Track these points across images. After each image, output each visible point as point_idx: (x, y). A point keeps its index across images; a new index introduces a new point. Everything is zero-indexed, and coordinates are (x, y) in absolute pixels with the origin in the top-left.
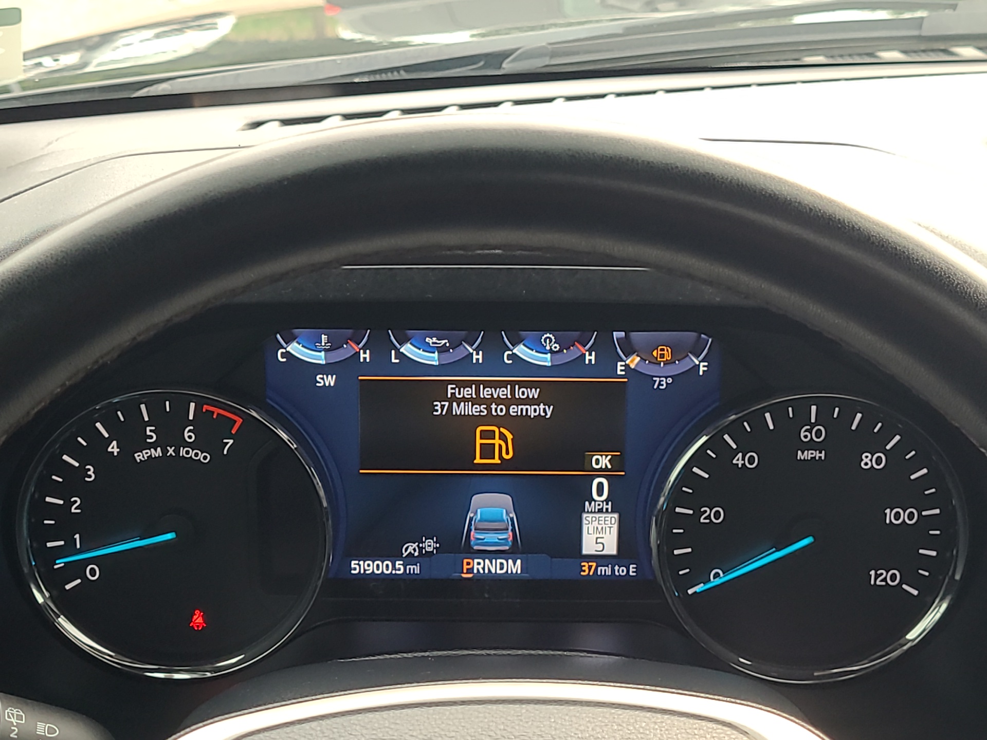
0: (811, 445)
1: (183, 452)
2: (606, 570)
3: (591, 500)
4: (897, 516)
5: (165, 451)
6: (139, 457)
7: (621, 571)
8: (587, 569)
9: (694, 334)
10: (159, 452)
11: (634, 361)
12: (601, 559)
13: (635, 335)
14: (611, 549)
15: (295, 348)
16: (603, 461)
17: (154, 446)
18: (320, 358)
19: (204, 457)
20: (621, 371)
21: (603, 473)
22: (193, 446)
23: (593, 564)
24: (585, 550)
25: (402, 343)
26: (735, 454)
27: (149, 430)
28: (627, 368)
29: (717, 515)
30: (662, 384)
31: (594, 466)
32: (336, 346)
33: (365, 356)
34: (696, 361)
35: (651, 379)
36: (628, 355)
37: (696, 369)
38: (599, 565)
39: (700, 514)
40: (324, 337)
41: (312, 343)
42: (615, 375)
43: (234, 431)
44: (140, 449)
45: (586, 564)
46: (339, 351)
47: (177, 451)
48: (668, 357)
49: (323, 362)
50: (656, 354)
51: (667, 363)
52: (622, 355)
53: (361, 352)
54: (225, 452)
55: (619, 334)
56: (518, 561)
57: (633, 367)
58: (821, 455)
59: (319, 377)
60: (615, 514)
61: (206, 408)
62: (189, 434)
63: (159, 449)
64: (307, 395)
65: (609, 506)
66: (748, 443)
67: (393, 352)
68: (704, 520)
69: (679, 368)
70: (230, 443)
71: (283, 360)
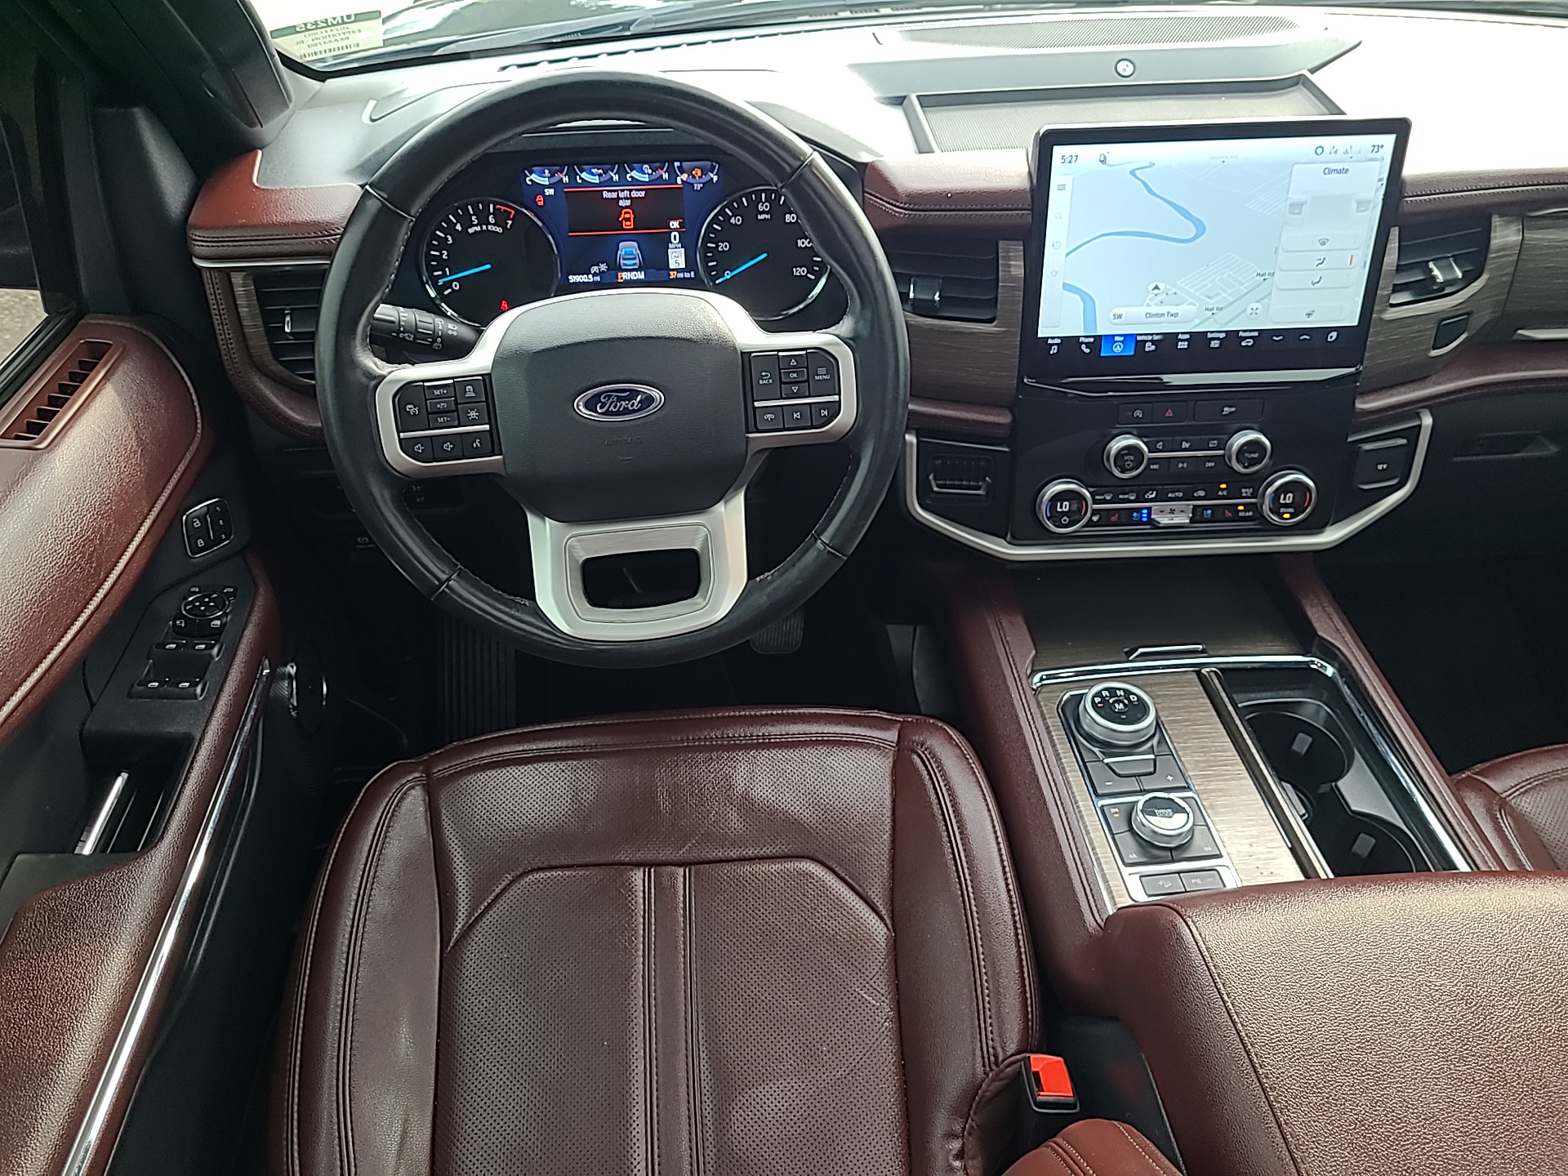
0: (764, 212)
1: (489, 227)
2: (681, 275)
3: (671, 243)
4: (803, 243)
5: (481, 228)
6: (471, 231)
7: (687, 275)
8: (673, 274)
9: (709, 163)
10: (478, 228)
11: (685, 177)
12: (678, 270)
13: (685, 164)
14: (683, 266)
15: (534, 177)
16: (675, 224)
17: (476, 225)
18: (546, 182)
19: (499, 230)
20: (679, 182)
21: (675, 230)
22: (494, 225)
23: (675, 273)
24: (671, 267)
25: (581, 173)
26: (731, 217)
27: (474, 218)
28: (682, 180)
29: (726, 246)
30: (698, 187)
31: (672, 227)
32: (552, 175)
33: (566, 179)
34: (712, 175)
35: (692, 185)
36: (682, 174)
37: (712, 179)
38: (678, 272)
39: (718, 246)
40: (547, 171)
41: (541, 174)
42: (677, 184)
43: (511, 217)
44: (471, 227)
45: (671, 273)
46: (554, 178)
47: (487, 227)
48: (700, 174)
49: (547, 183)
50: (694, 173)
51: (699, 177)
52: (679, 174)
53: (564, 178)
54: (508, 227)
55: (677, 164)
56: (643, 272)
57: (684, 179)
58: (768, 216)
59: (546, 190)
60: (683, 250)
61: (498, 206)
62: (491, 219)
63: (479, 227)
64: (542, 199)
65: (680, 245)
66: (736, 212)
67: (578, 177)
68: (720, 249)
69: (705, 179)
70: (510, 222)
71: (530, 183)
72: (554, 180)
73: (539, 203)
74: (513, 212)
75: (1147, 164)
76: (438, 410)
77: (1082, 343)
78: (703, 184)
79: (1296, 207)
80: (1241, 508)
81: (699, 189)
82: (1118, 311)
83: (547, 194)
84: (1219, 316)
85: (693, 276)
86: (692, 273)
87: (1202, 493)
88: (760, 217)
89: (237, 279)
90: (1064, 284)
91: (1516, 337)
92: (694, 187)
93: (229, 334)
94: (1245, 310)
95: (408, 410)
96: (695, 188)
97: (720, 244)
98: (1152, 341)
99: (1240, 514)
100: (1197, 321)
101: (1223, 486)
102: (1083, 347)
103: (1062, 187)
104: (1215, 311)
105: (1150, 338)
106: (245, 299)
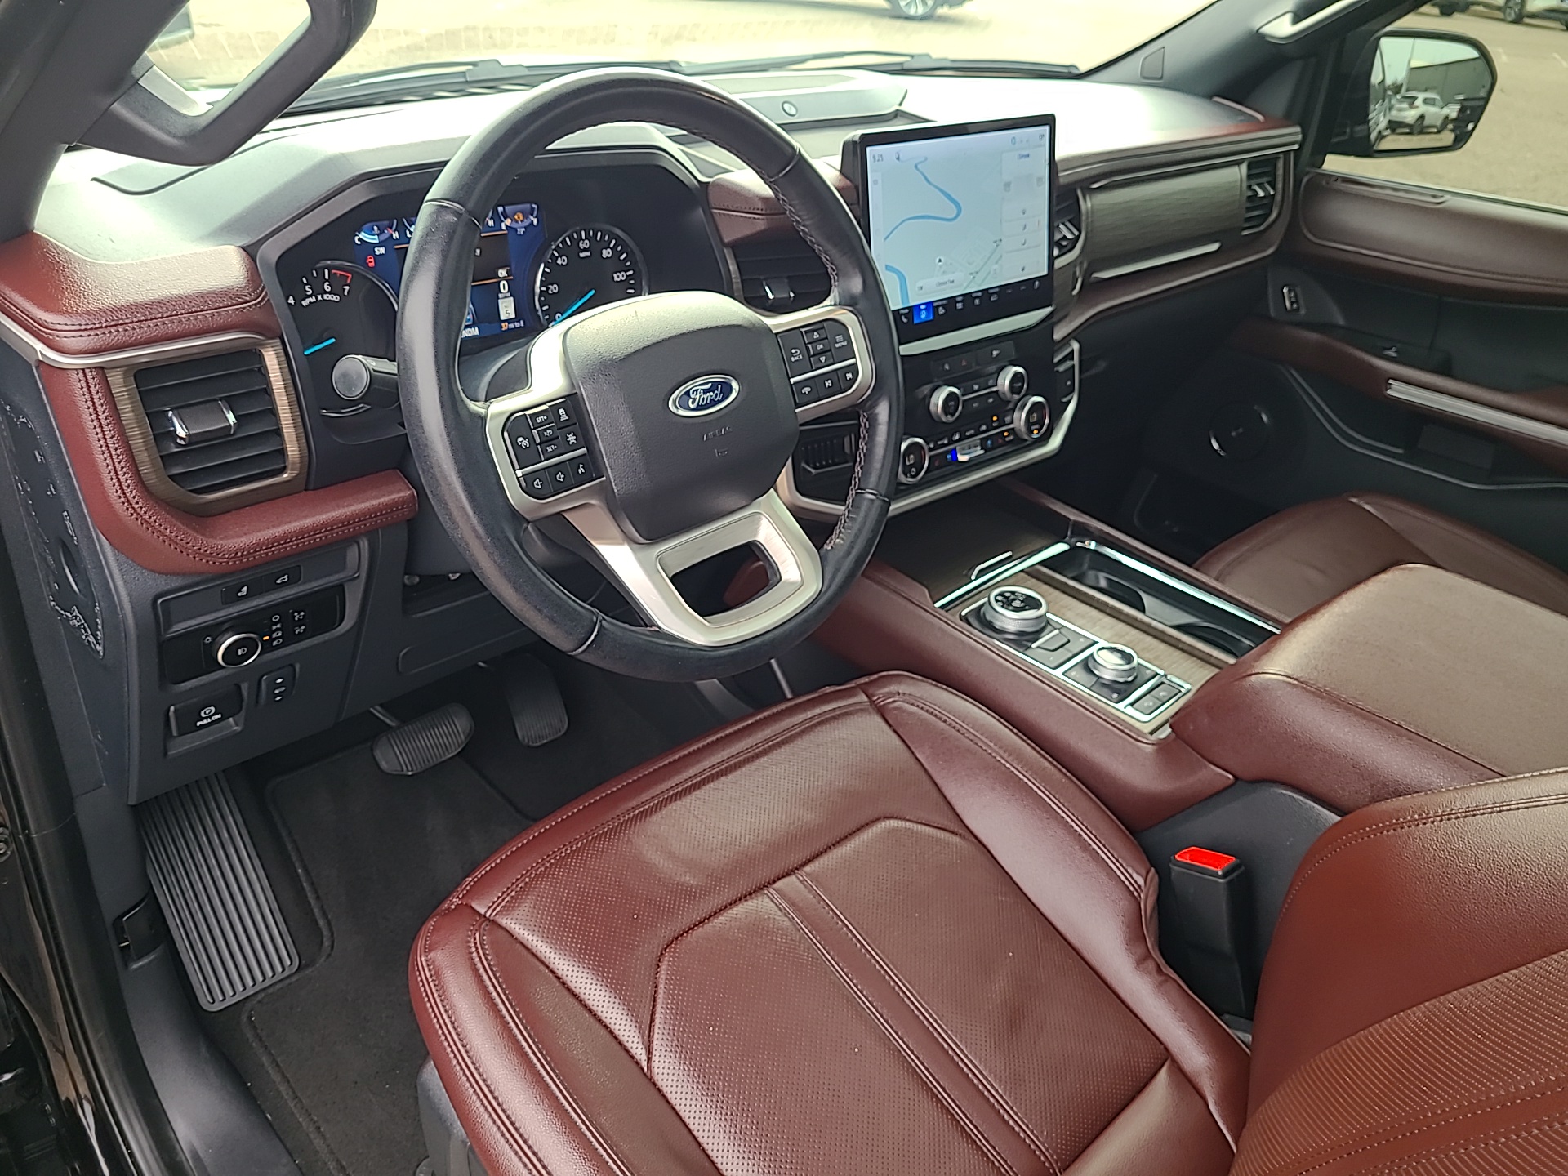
0: (585, 250)
1: (325, 297)
2: (511, 326)
3: (501, 293)
4: (618, 277)
5: (317, 298)
6: (304, 303)
7: (517, 325)
8: (505, 326)
9: (528, 205)
10: (313, 299)
11: (508, 222)
12: (509, 321)
13: (507, 208)
14: (513, 316)
15: (363, 235)
16: (503, 273)
17: (311, 296)
18: (375, 239)
19: (336, 298)
20: (504, 227)
21: (504, 278)
22: (330, 293)
23: (506, 324)
24: (503, 318)
25: (411, 226)
26: (557, 258)
27: (307, 288)
28: (506, 226)
29: (555, 288)
30: (521, 231)
31: (500, 276)
32: (381, 232)
33: (396, 235)
34: (532, 218)
35: (516, 230)
36: (505, 219)
37: (532, 222)
38: (509, 323)
39: (548, 289)
40: (376, 228)
41: (370, 232)
42: (502, 230)
43: (348, 282)
44: (304, 299)
45: (503, 324)
46: (384, 234)
47: (322, 297)
48: (521, 218)
49: (377, 241)
50: (516, 217)
51: (522, 221)
52: (503, 219)
53: (394, 234)
54: (346, 293)
55: (500, 209)
56: (477, 329)
57: (508, 225)
58: (588, 254)
59: (376, 249)
60: (512, 299)
61: (333, 271)
62: (327, 287)
63: (314, 297)
64: (372, 260)
65: (509, 294)
66: (562, 252)
67: (408, 232)
68: (550, 292)
69: (527, 223)
70: (347, 288)
71: (359, 243)
72: (384, 237)
73: (370, 264)
74: (350, 276)
75: (923, 159)
76: (547, 439)
77: (903, 314)
78: (525, 228)
79: (1008, 185)
80: (1006, 434)
81: (522, 233)
82: (920, 284)
83: (378, 253)
84: (979, 278)
85: (522, 325)
86: (522, 322)
87: (984, 428)
88: (582, 255)
89: (116, 379)
90: (887, 266)
91: (1092, 280)
92: (517, 231)
93: (116, 449)
94: (989, 273)
95: (520, 444)
96: (519, 233)
97: (550, 286)
98: (942, 305)
99: (1007, 439)
100: (965, 285)
101: (995, 418)
102: (903, 318)
103: (875, 182)
104: (974, 275)
105: (940, 303)
106: (128, 402)
